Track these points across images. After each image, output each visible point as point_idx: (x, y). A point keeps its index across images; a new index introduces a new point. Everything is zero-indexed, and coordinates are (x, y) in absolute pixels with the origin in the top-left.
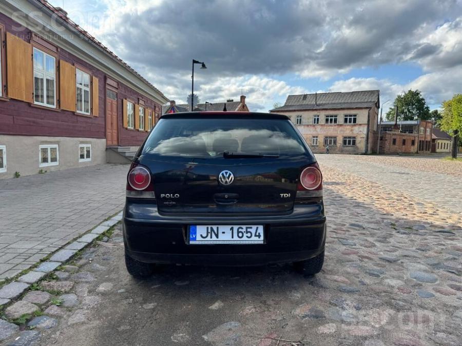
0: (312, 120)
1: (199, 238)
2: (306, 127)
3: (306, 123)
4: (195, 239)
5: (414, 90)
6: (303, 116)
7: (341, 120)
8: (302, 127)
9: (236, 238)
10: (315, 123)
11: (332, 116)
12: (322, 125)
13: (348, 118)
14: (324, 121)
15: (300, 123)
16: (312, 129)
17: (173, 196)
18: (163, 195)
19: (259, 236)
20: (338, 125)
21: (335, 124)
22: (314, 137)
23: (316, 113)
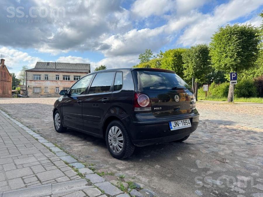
0: (54, 78)
1: (173, 127)
2: (51, 82)
3: (51, 79)
4: (172, 128)
5: (103, 65)
6: (49, 75)
7: (72, 78)
8: (49, 82)
9: (184, 126)
10: (57, 79)
11: (67, 76)
12: (61, 81)
13: (76, 77)
14: (62, 78)
15: (47, 79)
16: (55, 83)
17: (159, 108)
18: (155, 108)
19: (189, 123)
20: (70, 81)
21: (69, 81)
22: (57, 88)
23: (57, 74)
